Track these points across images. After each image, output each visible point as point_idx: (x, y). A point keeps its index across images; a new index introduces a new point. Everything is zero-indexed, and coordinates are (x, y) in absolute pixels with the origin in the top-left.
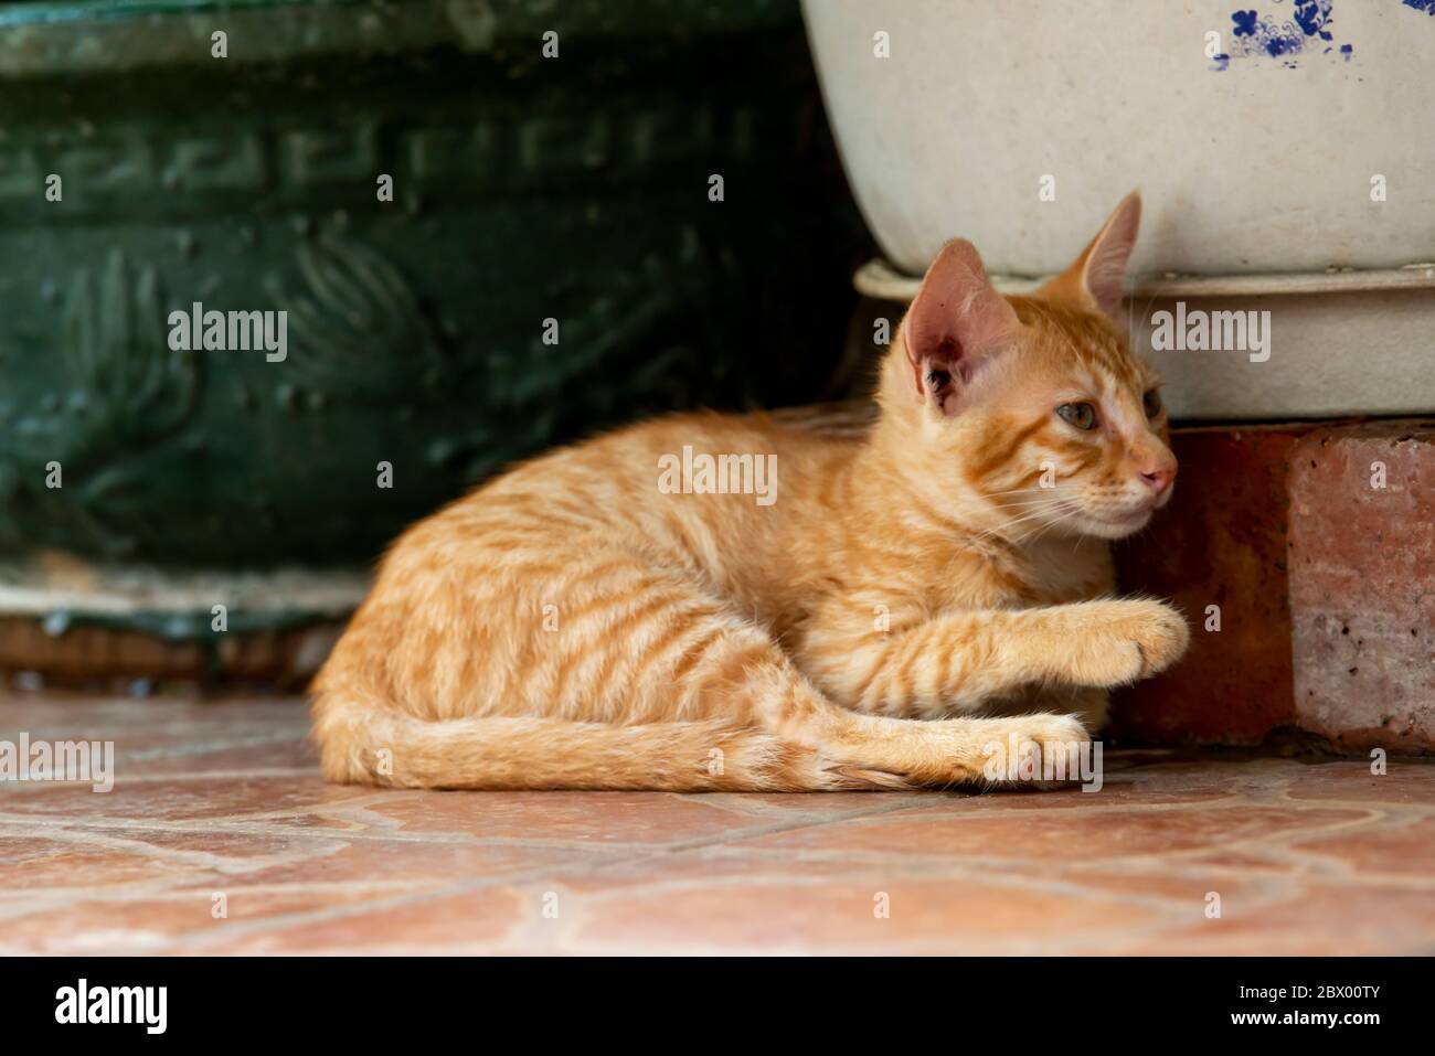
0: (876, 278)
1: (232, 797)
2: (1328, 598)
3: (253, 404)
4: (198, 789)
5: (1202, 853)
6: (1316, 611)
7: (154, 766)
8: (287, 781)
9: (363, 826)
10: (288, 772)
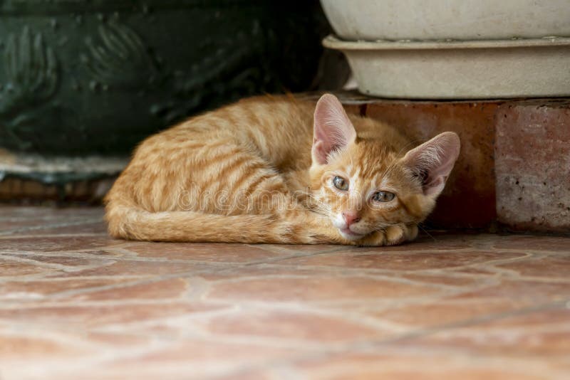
0: (332, 41)
1: (70, 244)
2: (511, 170)
3: (80, 89)
4: (56, 240)
5: (459, 268)
6: (506, 175)
7: (38, 232)
8: (92, 238)
9: (122, 255)
10: (93, 235)
